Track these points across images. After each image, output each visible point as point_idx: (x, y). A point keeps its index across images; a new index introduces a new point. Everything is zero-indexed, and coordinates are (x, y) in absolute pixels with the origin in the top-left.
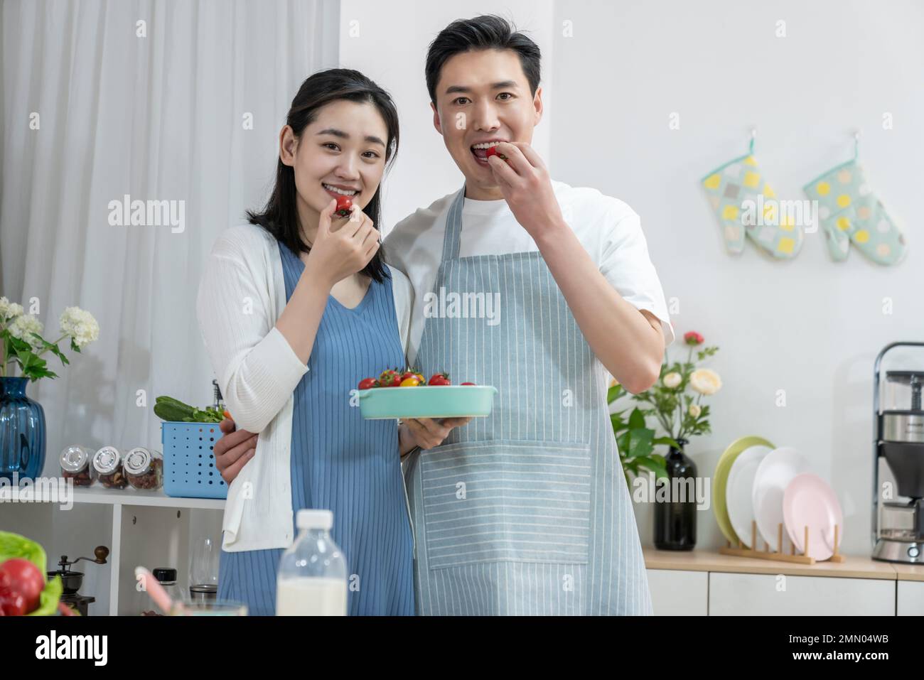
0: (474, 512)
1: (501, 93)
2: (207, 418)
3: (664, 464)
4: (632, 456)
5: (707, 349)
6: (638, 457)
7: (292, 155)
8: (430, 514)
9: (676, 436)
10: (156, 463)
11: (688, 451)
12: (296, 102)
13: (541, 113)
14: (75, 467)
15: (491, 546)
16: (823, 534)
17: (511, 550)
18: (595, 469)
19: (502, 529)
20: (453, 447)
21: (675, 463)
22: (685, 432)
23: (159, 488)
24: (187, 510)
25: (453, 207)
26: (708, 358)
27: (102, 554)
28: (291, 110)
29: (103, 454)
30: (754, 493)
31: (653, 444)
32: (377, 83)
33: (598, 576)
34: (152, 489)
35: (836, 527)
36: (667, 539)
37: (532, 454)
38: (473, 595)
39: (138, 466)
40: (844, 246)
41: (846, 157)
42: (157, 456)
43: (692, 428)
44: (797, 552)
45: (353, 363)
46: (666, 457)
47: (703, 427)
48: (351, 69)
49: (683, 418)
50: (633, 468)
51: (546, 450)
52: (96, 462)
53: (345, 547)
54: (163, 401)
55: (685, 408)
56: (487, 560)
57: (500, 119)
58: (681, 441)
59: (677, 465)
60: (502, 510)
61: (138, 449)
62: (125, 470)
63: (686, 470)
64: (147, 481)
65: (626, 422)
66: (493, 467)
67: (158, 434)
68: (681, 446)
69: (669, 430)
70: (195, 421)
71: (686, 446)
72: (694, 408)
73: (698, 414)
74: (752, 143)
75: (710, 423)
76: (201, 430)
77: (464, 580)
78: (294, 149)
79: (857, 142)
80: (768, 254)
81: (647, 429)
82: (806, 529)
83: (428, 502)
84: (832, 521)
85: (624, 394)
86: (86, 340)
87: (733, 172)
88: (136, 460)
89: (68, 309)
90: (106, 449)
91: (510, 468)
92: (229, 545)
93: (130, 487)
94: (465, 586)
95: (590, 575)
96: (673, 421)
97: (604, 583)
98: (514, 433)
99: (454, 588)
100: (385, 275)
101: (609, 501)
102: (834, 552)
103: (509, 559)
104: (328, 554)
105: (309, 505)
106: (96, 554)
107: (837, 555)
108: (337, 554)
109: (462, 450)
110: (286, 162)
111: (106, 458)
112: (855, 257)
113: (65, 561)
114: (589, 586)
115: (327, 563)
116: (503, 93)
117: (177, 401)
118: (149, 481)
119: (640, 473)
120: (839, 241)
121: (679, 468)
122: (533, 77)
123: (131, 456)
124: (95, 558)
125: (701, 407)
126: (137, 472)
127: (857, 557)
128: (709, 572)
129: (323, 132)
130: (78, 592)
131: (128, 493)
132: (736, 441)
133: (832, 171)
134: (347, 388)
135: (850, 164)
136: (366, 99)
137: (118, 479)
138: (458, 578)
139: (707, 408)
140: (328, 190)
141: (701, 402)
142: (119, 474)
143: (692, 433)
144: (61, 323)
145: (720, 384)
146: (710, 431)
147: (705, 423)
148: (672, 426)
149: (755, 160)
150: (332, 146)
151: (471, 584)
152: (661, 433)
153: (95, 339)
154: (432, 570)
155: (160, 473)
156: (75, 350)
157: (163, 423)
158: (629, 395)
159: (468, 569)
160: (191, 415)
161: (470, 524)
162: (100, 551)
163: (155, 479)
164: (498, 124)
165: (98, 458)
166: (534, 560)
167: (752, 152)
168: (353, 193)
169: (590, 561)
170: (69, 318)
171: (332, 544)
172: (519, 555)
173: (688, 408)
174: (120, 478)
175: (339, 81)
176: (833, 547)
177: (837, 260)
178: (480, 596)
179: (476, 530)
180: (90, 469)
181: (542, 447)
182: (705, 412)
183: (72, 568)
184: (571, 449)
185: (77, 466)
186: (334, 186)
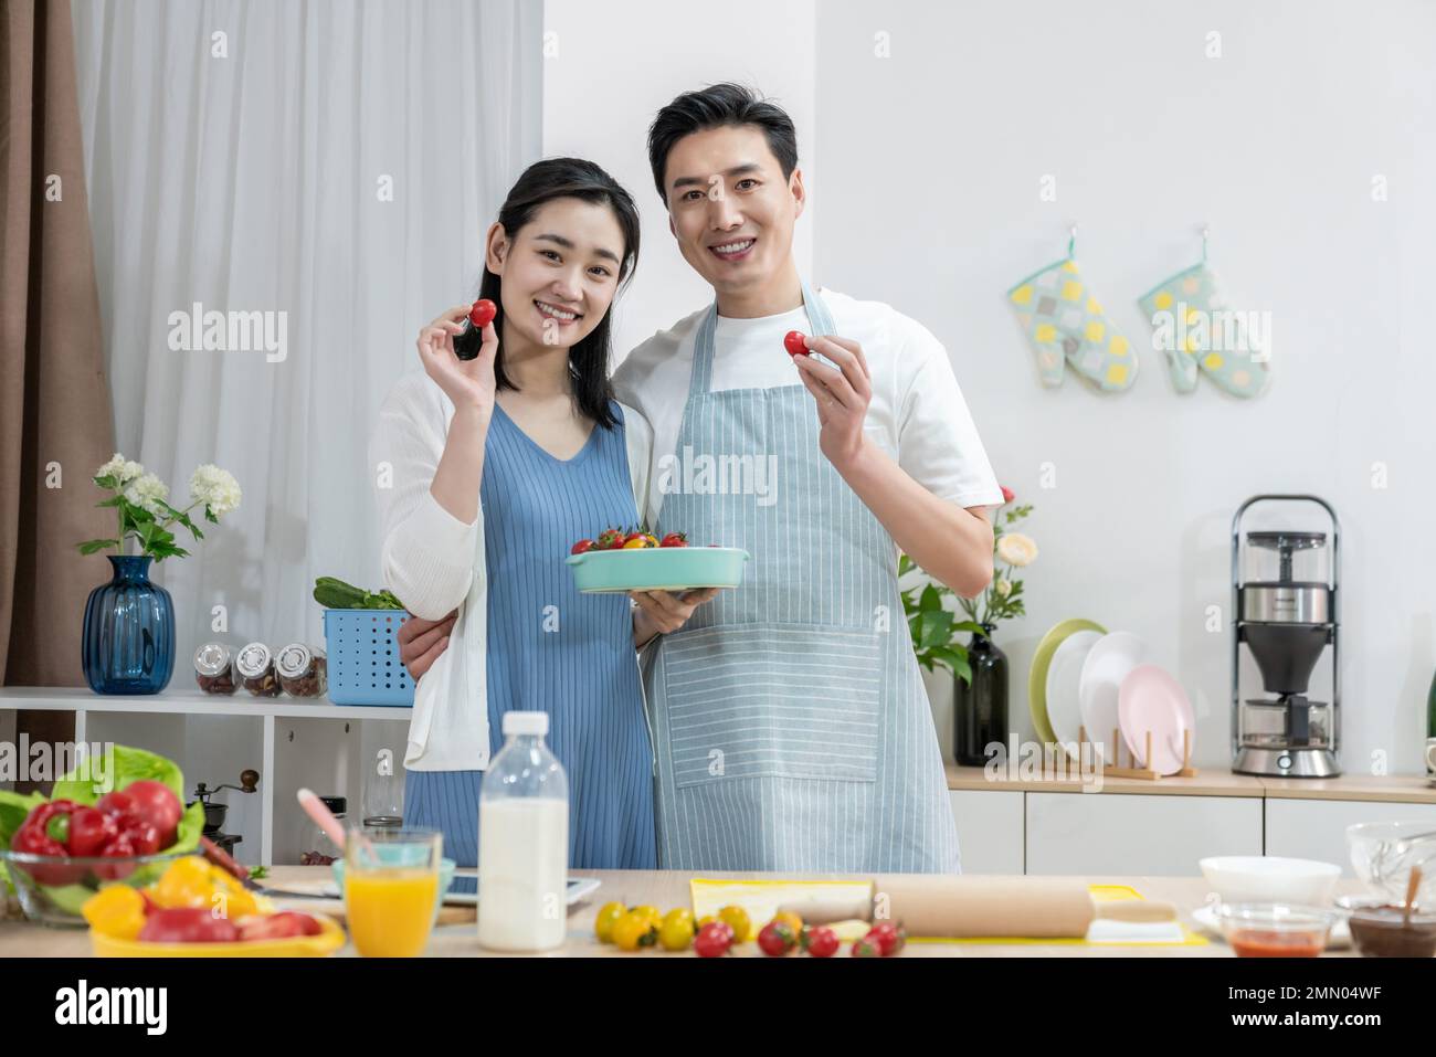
0: (733, 714)
1: (742, 180)
2: (382, 604)
3: (966, 654)
4: (925, 645)
5: (1018, 509)
6: (932, 648)
7: (500, 260)
8: (676, 718)
9: (980, 621)
10: (317, 663)
11: (997, 639)
12: (514, 195)
13: (803, 201)
14: (213, 670)
15: (754, 757)
16: (1170, 741)
17: (779, 762)
18: (885, 661)
19: (767, 736)
20: (706, 632)
21: (981, 655)
22: (993, 615)
23: (322, 694)
24: (358, 721)
25: (703, 327)
26: (1020, 520)
27: (250, 780)
28: (506, 204)
29: (250, 653)
30: (1081, 688)
31: (952, 631)
32: (618, 181)
33: (888, 798)
34: (313, 696)
35: (1186, 732)
36: (971, 751)
37: (805, 640)
38: (732, 820)
39: (294, 668)
40: (1191, 373)
41: (1192, 261)
42: (317, 654)
43: (1000, 610)
44: (1137, 765)
45: (570, 528)
46: (968, 647)
47: (1015, 608)
48: (588, 160)
49: (989, 597)
50: (926, 661)
51: (823, 636)
52: (240, 663)
53: (566, 759)
54: (325, 584)
55: (991, 586)
56: (749, 774)
57: (743, 213)
58: (988, 627)
59: (983, 658)
60: (767, 712)
61: (295, 646)
62: (278, 673)
63: (994, 663)
64: (307, 686)
65: (916, 603)
66: (756, 657)
67: (318, 625)
68: (988, 632)
69: (972, 613)
70: (367, 608)
71: (993, 633)
72: (1003, 583)
73: (1008, 592)
74: (1072, 244)
75: (1023, 602)
76: (374, 619)
77: (720, 801)
78: (503, 254)
79: (1205, 240)
80: (1095, 385)
81: (944, 612)
82: (1148, 735)
83: (674, 701)
84: (1181, 725)
85: (914, 567)
86: (224, 508)
87: (1047, 282)
88: (292, 660)
89: (201, 468)
90: (251, 646)
91: (778, 658)
92: (412, 761)
93: (284, 694)
94: (723, 808)
95: (878, 796)
96: (977, 601)
97: (897, 806)
98: (783, 614)
99: (708, 813)
100: (615, 421)
101: (903, 701)
102: (1185, 764)
103: (776, 773)
104: (543, 767)
105: (518, 705)
106: (243, 781)
107: (1189, 767)
108: (555, 767)
109: (717, 636)
110: (491, 270)
111: (252, 658)
112: (1205, 388)
113: (203, 790)
114: (878, 810)
115: (543, 778)
116: (746, 181)
117: (343, 584)
118: (308, 685)
119: (936, 668)
120: (1185, 367)
121: (985, 661)
122: (787, 156)
123: (285, 654)
124: (241, 785)
125: (1012, 583)
126: (293, 675)
127: (1212, 769)
128: (1025, 792)
129: (543, 237)
130: (220, 829)
131: (284, 702)
132: (1058, 624)
133: (1174, 279)
134: (563, 555)
135: (1198, 268)
136: (602, 200)
137: (269, 684)
138: (712, 798)
139: (1020, 583)
140: (540, 310)
141: (1011, 577)
142: (270, 678)
143: (1001, 616)
144: (192, 485)
145: (1035, 553)
146: (1023, 612)
147: (1018, 603)
148: (976, 608)
149: (1077, 266)
150: (552, 255)
151: (729, 805)
152: (961, 616)
153: (236, 505)
154: (680, 789)
155: (323, 676)
156: (211, 520)
157: (326, 612)
158: (919, 569)
159: (725, 787)
160: (361, 600)
161: (727, 729)
162: (248, 777)
163: (317, 683)
164: (739, 219)
165: (243, 658)
166: (806, 776)
167: (1071, 255)
168: (573, 316)
169: (879, 777)
170: (202, 480)
171: (549, 754)
172: (789, 768)
173: (996, 584)
174: (272, 682)
175: (569, 173)
176: (1182, 756)
177: (1182, 392)
178: (740, 821)
179: (735, 736)
180: (233, 672)
181: (818, 632)
182: (1017, 589)
183: (213, 799)
184: (854, 635)
185: (215, 669)
186: (549, 305)
